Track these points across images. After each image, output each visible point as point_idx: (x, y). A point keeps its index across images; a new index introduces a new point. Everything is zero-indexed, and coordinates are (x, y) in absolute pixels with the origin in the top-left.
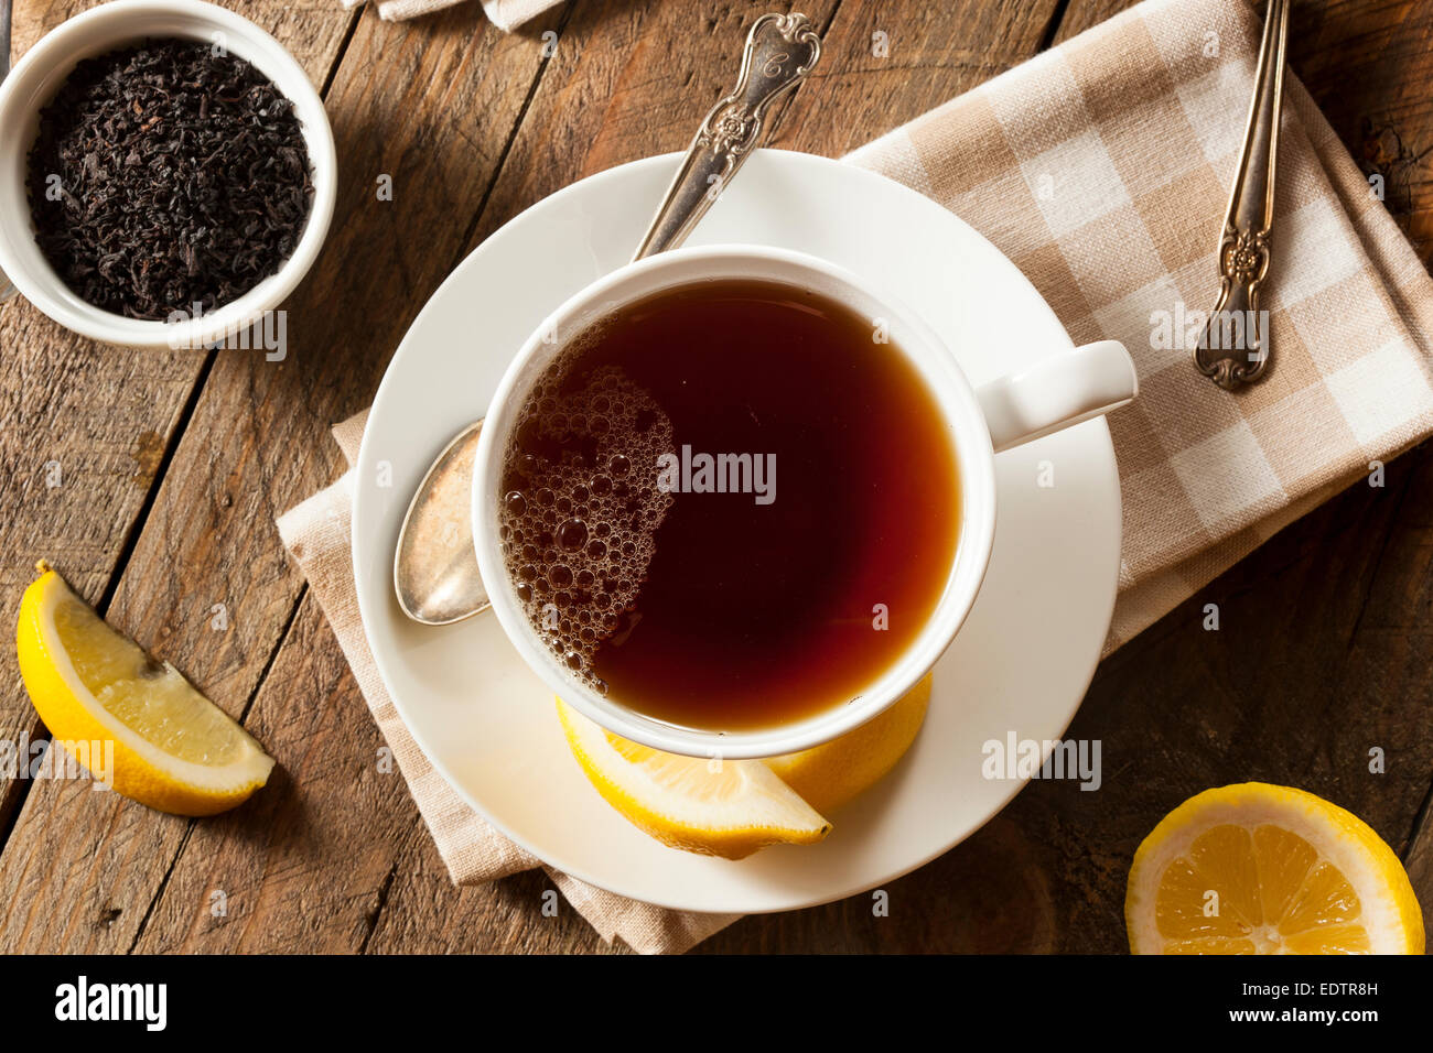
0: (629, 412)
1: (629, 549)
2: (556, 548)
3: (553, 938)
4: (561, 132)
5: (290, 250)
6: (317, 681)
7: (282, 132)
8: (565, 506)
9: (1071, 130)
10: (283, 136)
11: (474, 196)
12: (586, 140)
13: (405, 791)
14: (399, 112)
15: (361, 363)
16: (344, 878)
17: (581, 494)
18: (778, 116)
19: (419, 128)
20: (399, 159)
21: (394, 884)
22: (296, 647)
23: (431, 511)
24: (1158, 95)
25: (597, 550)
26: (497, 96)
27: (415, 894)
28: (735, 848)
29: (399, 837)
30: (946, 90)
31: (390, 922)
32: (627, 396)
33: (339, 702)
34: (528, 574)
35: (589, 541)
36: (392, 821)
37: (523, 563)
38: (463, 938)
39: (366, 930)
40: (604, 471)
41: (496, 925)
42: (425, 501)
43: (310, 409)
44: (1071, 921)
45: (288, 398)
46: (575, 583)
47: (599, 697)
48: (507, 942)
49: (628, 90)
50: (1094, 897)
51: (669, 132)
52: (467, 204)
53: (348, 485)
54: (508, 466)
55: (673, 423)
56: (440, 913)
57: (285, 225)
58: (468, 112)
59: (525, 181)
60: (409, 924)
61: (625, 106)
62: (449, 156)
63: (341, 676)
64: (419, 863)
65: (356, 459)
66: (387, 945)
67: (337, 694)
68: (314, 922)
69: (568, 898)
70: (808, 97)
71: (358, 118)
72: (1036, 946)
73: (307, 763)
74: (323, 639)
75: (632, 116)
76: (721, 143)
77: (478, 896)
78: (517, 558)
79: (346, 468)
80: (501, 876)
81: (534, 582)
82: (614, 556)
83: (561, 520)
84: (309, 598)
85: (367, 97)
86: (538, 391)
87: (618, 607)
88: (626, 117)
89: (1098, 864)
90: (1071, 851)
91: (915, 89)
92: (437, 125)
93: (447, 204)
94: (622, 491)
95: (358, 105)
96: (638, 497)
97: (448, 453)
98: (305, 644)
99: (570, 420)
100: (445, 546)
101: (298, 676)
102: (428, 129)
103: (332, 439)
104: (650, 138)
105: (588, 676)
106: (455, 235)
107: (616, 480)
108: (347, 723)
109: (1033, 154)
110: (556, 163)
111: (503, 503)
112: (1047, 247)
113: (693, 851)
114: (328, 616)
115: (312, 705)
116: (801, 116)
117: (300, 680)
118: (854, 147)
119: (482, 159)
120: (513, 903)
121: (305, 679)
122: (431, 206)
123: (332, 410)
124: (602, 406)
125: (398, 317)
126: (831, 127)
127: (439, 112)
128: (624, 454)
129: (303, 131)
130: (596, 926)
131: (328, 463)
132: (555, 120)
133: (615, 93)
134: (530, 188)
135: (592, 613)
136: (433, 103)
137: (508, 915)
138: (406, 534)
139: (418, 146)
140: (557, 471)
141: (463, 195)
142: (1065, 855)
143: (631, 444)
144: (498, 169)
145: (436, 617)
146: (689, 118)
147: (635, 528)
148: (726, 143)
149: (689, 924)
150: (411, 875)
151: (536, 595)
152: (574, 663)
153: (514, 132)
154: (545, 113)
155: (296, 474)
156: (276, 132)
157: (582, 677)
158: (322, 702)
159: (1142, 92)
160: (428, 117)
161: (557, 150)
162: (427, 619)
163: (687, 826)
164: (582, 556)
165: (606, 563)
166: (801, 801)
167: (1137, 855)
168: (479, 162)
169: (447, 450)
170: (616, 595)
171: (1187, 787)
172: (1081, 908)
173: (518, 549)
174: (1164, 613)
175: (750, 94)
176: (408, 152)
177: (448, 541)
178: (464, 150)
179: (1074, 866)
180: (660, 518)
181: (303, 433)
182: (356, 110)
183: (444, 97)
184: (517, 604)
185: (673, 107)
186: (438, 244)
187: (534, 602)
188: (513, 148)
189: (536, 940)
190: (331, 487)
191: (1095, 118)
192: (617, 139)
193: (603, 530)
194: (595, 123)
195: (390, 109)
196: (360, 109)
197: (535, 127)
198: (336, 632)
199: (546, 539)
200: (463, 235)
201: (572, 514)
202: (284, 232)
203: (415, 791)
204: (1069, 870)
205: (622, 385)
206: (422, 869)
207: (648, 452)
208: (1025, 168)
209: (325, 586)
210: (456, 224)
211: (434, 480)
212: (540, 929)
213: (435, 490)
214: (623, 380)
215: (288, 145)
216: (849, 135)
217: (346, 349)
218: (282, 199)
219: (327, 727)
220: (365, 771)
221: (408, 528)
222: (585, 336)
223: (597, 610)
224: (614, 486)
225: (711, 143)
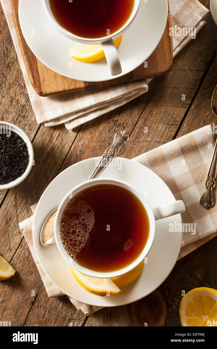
0: (86, 209)
1: (84, 236)
2: (70, 235)
3: (68, 308)
4: (78, 150)
5: (24, 172)
6: (25, 255)
7: (24, 149)
8: (72, 226)
9: (178, 156)
10: (24, 150)
11: (61, 162)
12: (83, 152)
13: (40, 278)
14: (47, 145)
15: (37, 194)
16: (28, 294)
17: (76, 224)
18: (121, 150)
19: (51, 148)
20: (47, 154)
21: (38, 296)
22: (21, 248)
23: (49, 224)
24: (195, 150)
25: (78, 236)
26: (67, 143)
27: (41, 298)
28: (103, 294)
29: (39, 287)
30: (154, 146)
31: (36, 303)
32: (86, 206)
33: (29, 260)
34: (64, 239)
35: (77, 234)
36: (38, 284)
37: (64, 237)
38: (50, 308)
39: (32, 305)
40: (80, 220)
41: (57, 305)
42: (47, 222)
43: (27, 202)
44: (169, 311)
45: (23, 199)
46: (73, 242)
47: (77, 264)
48: (59, 309)
49: (92, 143)
50: (174, 307)
51: (100, 151)
52: (59, 164)
53: (33, 218)
54: (62, 218)
55: (94, 212)
56: (46, 302)
57: (23, 167)
58: (61, 145)
59: (71, 159)
60: (40, 304)
61: (91, 146)
62: (56, 154)
63: (30, 255)
64: (43, 292)
65: (34, 213)
66: (35, 308)
67: (29, 258)
68: (22, 303)
69: (71, 301)
70: (127, 146)
71: (39, 145)
72: (162, 316)
73: (22, 271)
74: (27, 247)
75: (93, 148)
76: (109, 156)
77: (54, 299)
78: (62, 236)
79: (33, 214)
80: (58, 296)
81: (66, 241)
82: (81, 237)
83: (71, 229)
84: (24, 239)
85: (41, 141)
86: (69, 204)
87: (81, 247)
88: (91, 148)
89: (175, 300)
90: (170, 298)
91: (148, 146)
92: (55, 148)
93: (56, 163)
94: (84, 224)
95: (39, 143)
96: (86, 226)
97: (53, 212)
98: (23, 248)
99: (74, 210)
100: (51, 231)
101: (21, 254)
102: (53, 148)
103: (30, 208)
104: (96, 152)
105: (75, 260)
106: (57, 169)
107: (83, 222)
108: (30, 264)
109: (170, 160)
110: (77, 156)
111: (61, 225)
112: (172, 179)
113: (95, 294)
114: (28, 243)
115: (24, 260)
116: (126, 150)
117: (22, 255)
118: (136, 156)
119: (63, 155)
120: (60, 301)
121: (23, 255)
122: (52, 164)
123: (31, 202)
124: (81, 207)
125: (45, 185)
126: (131, 152)
127: (55, 145)
128: (84, 217)
129: (28, 149)
130: (76, 307)
131: (29, 213)
132: (77, 148)
133: (90, 143)
134: (72, 161)
135: (76, 248)
136: (54, 143)
137: (59, 303)
138: (43, 228)
139: (51, 152)
140: (71, 220)
141: (59, 162)
142: (169, 298)
143: (86, 215)
144: (66, 157)
145: (48, 245)
146: (104, 149)
147: (86, 232)
148: (110, 155)
149: (94, 308)
150: (41, 295)
151: (66, 243)
152: (72, 257)
153: (69, 150)
154: (76, 146)
155: (23, 215)
156: (23, 149)
157: (74, 260)
158: (26, 259)
159: (192, 149)
160: (53, 146)
161: (78, 154)
162: (46, 245)
163: (93, 290)
164: (75, 236)
165: (80, 238)
166: (116, 286)
167: (182, 300)
168: (62, 155)
169: (52, 212)
170: (81, 245)
171: (194, 286)
172: (171, 309)
173: (63, 235)
174: (191, 252)
175: (115, 146)
176: (49, 153)
177: (51, 230)
178: (60, 153)
179: (170, 301)
180: (90, 230)
181: (25, 206)
182: (39, 144)
183: (56, 142)
184: (62, 245)
185: (101, 146)
186: (53, 171)
187: (65, 245)
188: (69, 153)
189: (65, 309)
190: (30, 218)
191: (183, 154)
192: (90, 152)
193: (79, 232)
194: (85, 149)
195: (46, 144)
196: (40, 144)
197: (74, 149)
198: (29, 246)
199: (68, 233)
200: (58, 169)
201: (74, 228)
202: (23, 168)
203: (43, 279)
204: (169, 301)
205: (85, 204)
206: (43, 294)
207: (89, 217)
208: (169, 163)
209: (27, 237)
210: (57, 167)
211: (49, 218)
212: (65, 307)
213: (50, 220)
214: (85, 203)
215: (25, 151)
216: (135, 154)
217: (34, 191)
218: (23, 162)
219: (27, 265)
220: (33, 274)
221: (44, 227)
222: (78, 194)
223: (77, 247)
224: (82, 223)
225: (107, 155)
